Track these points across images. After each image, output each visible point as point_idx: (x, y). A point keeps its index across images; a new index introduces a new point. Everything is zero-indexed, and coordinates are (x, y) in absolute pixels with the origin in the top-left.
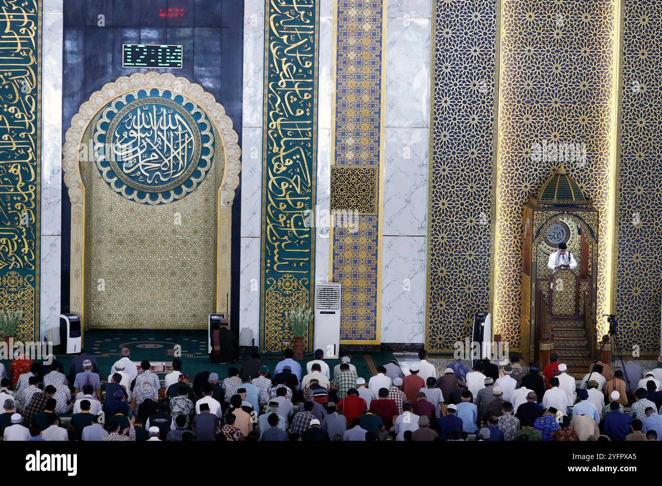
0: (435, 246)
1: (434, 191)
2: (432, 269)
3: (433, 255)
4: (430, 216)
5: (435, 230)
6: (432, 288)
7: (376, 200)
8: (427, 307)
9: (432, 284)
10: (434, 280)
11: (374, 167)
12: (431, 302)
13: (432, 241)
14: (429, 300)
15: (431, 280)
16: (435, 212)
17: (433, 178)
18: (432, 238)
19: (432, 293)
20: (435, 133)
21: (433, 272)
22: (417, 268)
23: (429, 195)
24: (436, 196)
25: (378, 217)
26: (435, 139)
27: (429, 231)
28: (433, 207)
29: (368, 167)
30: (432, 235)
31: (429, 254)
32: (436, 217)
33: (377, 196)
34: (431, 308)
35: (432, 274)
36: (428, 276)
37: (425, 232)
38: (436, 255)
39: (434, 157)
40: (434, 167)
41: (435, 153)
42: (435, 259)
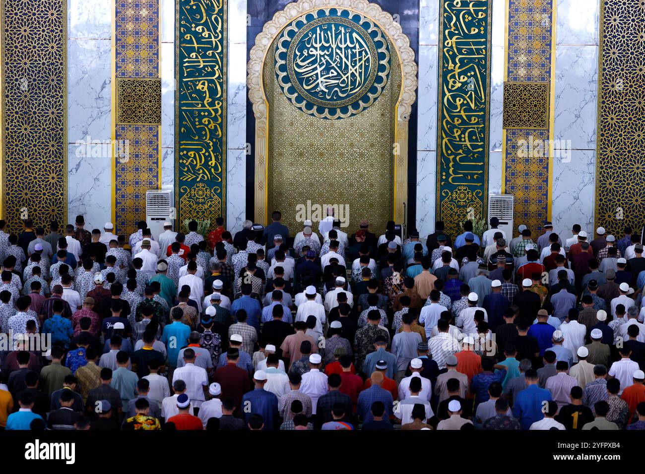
0: (603, 159)
1: (603, 107)
2: (601, 181)
3: (602, 168)
4: (600, 130)
5: (604, 144)
6: (601, 200)
7: (547, 114)
8: (596, 217)
9: (600, 196)
10: (603, 192)
11: (545, 83)
12: (600, 213)
13: (601, 154)
14: (598, 212)
15: (600, 192)
16: (604, 127)
17: (602, 94)
18: (601, 151)
19: (600, 204)
20: (604, 50)
21: (602, 184)
22: (586, 180)
23: (599, 110)
24: (605, 111)
25: (549, 131)
26: (604, 56)
27: (598, 145)
28: (602, 122)
29: (539, 83)
30: (601, 148)
31: (598, 167)
32: (605, 131)
33: (548, 111)
34: (599, 219)
35: (600, 187)
36: (596, 188)
37: (594, 146)
38: (605, 168)
39: (603, 74)
40: (603, 83)
41: (604, 69)
42: (604, 171)
